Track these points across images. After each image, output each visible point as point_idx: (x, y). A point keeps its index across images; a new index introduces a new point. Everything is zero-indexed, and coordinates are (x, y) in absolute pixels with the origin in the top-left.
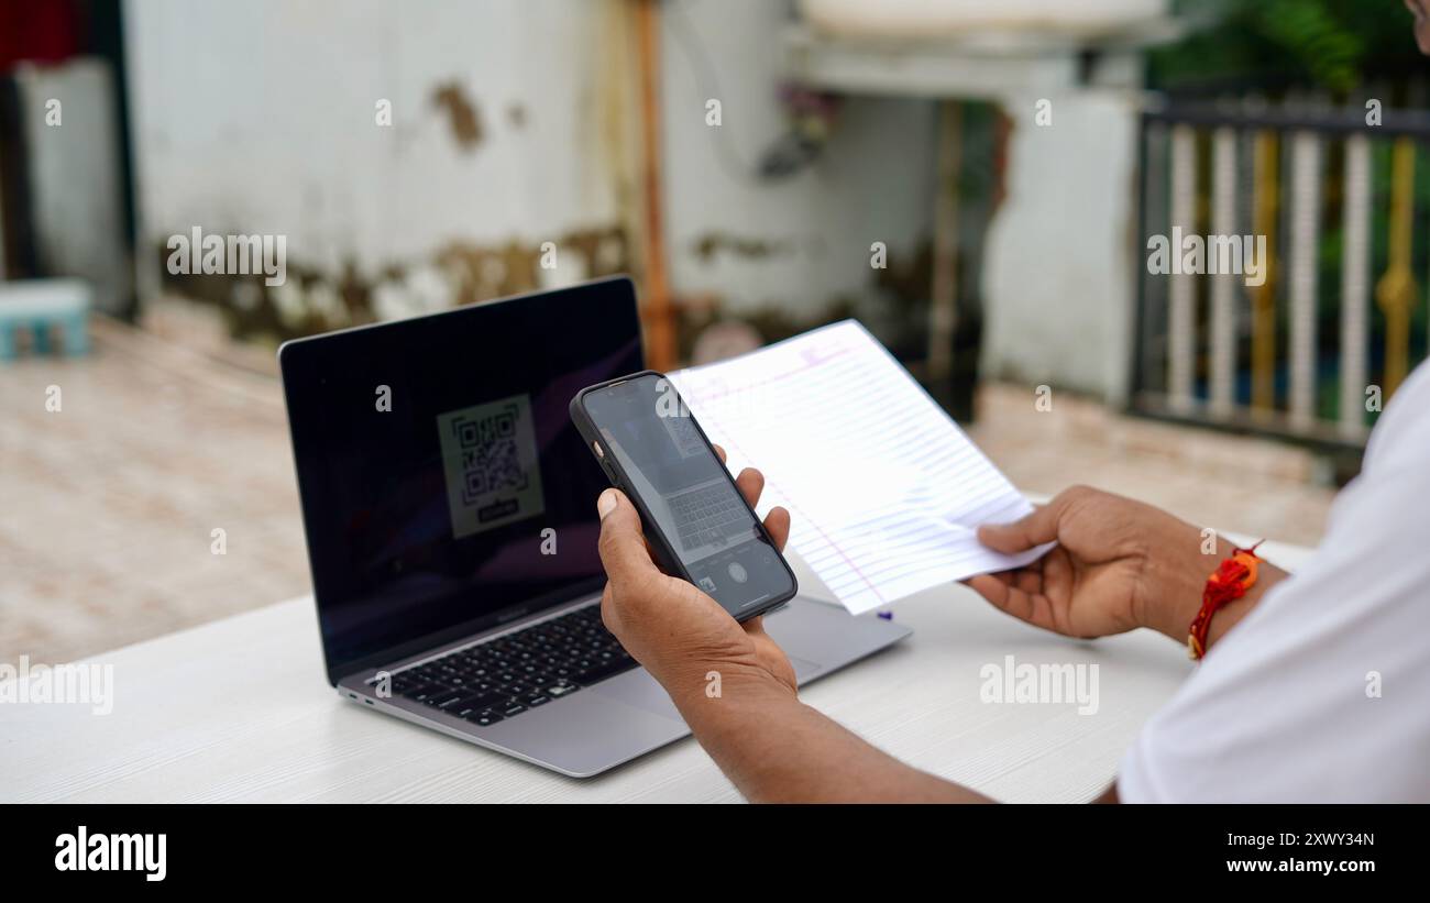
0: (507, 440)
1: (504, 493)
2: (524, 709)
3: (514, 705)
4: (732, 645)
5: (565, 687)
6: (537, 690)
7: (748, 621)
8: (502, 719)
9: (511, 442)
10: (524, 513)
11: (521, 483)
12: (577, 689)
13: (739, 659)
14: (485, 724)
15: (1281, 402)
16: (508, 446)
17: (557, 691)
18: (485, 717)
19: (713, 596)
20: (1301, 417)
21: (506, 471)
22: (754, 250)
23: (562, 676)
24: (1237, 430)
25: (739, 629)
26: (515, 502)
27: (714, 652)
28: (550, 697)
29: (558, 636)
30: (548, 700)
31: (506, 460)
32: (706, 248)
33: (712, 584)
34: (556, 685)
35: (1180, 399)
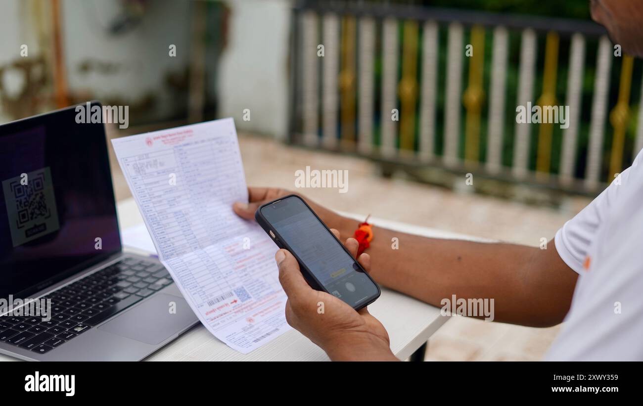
0: (39, 192)
1: (39, 221)
2: (63, 342)
3: (56, 340)
4: (353, 322)
5: (82, 327)
6: (67, 330)
7: (361, 309)
8: (52, 349)
9: (41, 193)
10: (49, 230)
11: (47, 215)
12: (89, 328)
13: (358, 328)
14: (43, 353)
15: (356, 138)
16: (40, 195)
17: (79, 329)
18: (42, 348)
19: (340, 298)
20: (366, 143)
21: (39, 209)
22: (108, 69)
23: (80, 320)
24: (337, 151)
25: (356, 313)
26: (44, 225)
27: (344, 326)
28: (76, 334)
29: (72, 297)
30: (74, 336)
31: (39, 203)
32: (85, 68)
33: (338, 294)
34: (78, 326)
35: (310, 136)
